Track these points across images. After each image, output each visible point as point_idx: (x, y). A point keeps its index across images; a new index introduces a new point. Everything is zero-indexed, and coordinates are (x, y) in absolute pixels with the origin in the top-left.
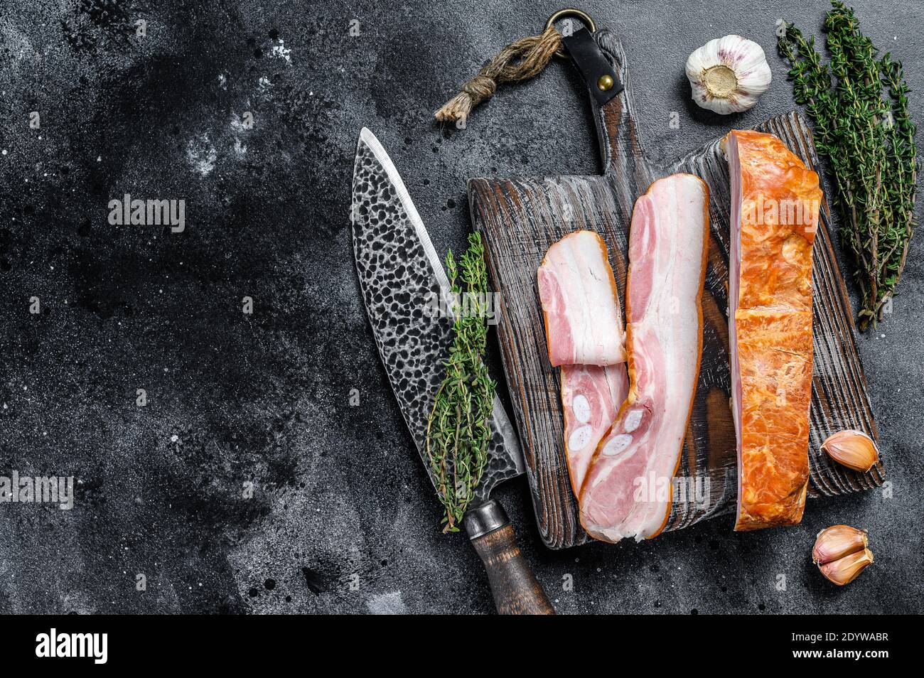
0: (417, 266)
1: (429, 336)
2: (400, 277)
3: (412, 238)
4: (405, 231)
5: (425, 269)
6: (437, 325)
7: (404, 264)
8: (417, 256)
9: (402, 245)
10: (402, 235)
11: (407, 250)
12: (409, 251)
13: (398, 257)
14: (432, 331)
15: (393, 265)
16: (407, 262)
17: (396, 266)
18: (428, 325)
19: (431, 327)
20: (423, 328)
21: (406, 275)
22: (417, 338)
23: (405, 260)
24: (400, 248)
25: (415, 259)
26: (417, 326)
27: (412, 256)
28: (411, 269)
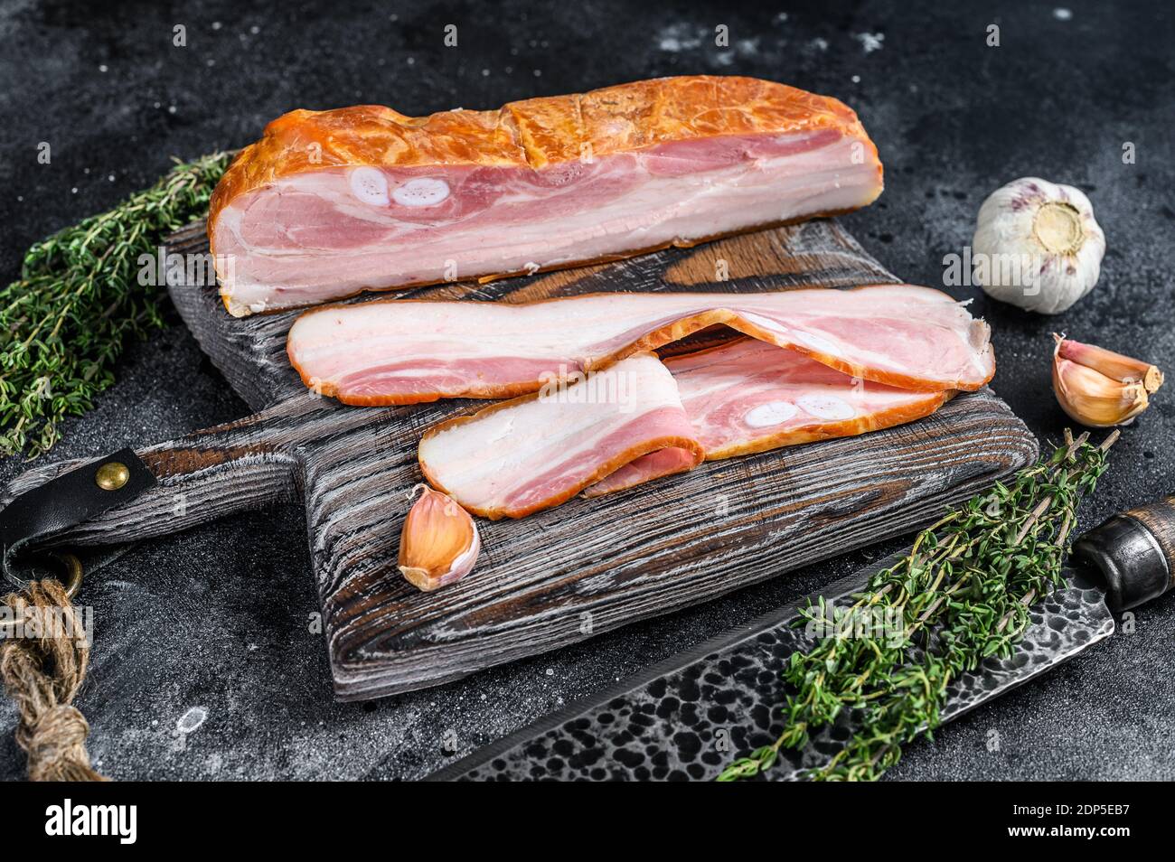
0: (611, 728)
1: (763, 690)
2: (640, 758)
3: (550, 743)
4: (535, 759)
5: (616, 713)
6: (736, 678)
7: (610, 753)
8: (588, 731)
9: (566, 761)
10: (543, 763)
11: (576, 752)
12: (579, 747)
13: (596, 766)
14: (751, 685)
15: (615, 773)
16: (605, 748)
17: (618, 768)
18: (739, 694)
19: (742, 687)
20: (748, 701)
21: (636, 746)
22: (771, 710)
23: (600, 753)
24: (573, 765)
25: (595, 735)
26: (747, 712)
27: (589, 741)
28: (619, 740)
